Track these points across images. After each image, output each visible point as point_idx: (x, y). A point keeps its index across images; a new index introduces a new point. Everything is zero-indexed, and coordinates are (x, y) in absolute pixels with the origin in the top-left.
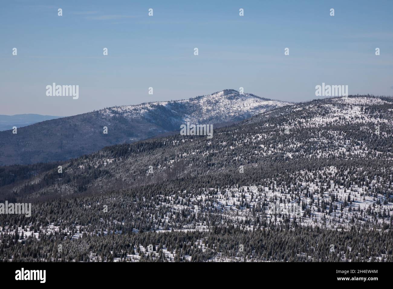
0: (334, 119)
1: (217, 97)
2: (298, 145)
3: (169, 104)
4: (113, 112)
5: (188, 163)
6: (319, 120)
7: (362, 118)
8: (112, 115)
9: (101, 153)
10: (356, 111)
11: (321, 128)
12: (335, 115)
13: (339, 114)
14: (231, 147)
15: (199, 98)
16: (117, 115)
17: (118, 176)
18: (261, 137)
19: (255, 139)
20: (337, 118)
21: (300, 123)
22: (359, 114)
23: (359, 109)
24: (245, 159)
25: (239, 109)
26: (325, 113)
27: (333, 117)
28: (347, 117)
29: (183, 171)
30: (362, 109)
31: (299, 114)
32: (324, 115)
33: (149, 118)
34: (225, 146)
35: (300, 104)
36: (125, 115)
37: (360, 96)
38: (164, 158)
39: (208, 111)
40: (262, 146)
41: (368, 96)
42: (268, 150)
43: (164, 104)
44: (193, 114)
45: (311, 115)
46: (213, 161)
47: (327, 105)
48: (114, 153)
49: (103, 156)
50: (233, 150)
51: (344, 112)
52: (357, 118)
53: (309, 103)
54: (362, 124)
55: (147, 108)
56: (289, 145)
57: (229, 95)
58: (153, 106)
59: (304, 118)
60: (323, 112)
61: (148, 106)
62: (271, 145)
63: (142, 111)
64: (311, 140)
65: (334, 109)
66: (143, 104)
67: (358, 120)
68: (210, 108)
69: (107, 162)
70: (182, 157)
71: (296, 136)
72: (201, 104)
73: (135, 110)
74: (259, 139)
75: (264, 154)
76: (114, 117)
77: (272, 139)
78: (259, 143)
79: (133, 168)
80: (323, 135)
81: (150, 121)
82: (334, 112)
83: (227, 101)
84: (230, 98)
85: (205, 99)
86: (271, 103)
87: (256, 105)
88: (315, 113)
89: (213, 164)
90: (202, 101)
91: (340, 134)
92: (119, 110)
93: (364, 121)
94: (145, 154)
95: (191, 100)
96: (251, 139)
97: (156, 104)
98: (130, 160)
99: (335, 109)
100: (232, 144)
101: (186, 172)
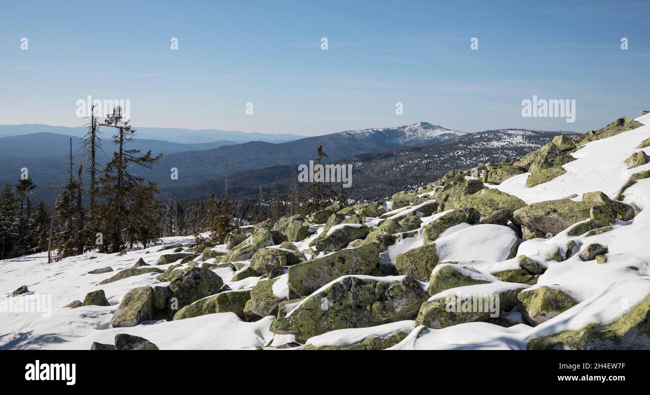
0: (506, 143)
1: (416, 127)
2: (487, 159)
3: (384, 130)
4: (348, 134)
5: (414, 167)
6: (495, 144)
7: (524, 143)
8: (347, 136)
9: (354, 159)
10: (519, 139)
11: (498, 149)
12: (506, 140)
13: (509, 140)
14: (441, 158)
15: (404, 127)
16: (351, 136)
17: (367, 173)
18: (460, 153)
19: (457, 153)
20: (508, 143)
21: (483, 145)
22: (521, 141)
23: (522, 137)
24: (452, 166)
25: (431, 136)
26: (499, 139)
27: (505, 142)
28: (514, 142)
29: (411, 172)
30: (523, 138)
31: (481, 139)
32: (498, 140)
33: (371, 138)
34: (437, 158)
35: (478, 133)
36: (356, 136)
37: (518, 130)
38: (397, 163)
39: (410, 135)
40: (463, 158)
41: (523, 130)
42: (466, 160)
43: (381, 130)
44: (400, 138)
45: (490, 140)
46: (430, 167)
47: (500, 134)
48: (362, 159)
49: (355, 161)
50: (443, 160)
51: (511, 139)
52: (520, 143)
53: (484, 133)
54: (525, 147)
55: (370, 133)
56: (480, 158)
57: (424, 126)
58: (373, 131)
59: (486, 142)
60: (498, 139)
61: (371, 131)
62: (468, 158)
63: (367, 134)
64: (495, 156)
65: (504, 137)
66: (368, 129)
67: (521, 145)
68: (411, 134)
69: (358, 164)
70: (408, 163)
71: (484, 153)
72: (405, 131)
73: (362, 133)
74: (459, 154)
75: (465, 163)
76: (349, 137)
77: (469, 154)
78: (459, 156)
79: (376, 169)
80: (502, 153)
81: (371, 141)
82: (505, 139)
83: (423, 130)
84: (424, 128)
85: (408, 128)
86: (452, 132)
87: (442, 133)
88: (492, 139)
89: (431, 169)
90: (406, 130)
91: (513, 153)
92: (352, 133)
93: (525, 146)
94: (383, 160)
95: (399, 128)
96: (454, 153)
97: (375, 130)
98: (373, 164)
99: (506, 137)
100: (442, 156)
101: (412, 173)
